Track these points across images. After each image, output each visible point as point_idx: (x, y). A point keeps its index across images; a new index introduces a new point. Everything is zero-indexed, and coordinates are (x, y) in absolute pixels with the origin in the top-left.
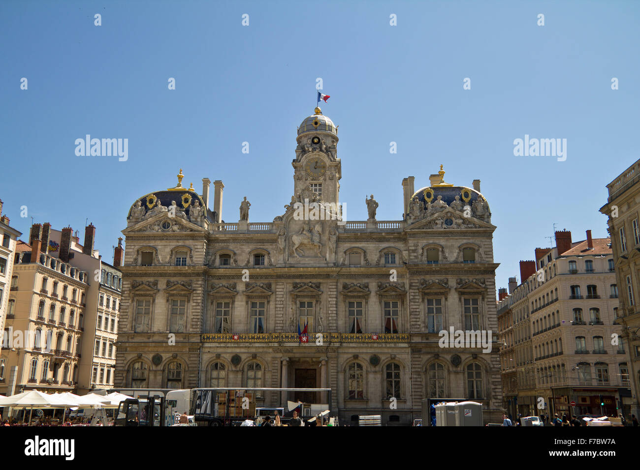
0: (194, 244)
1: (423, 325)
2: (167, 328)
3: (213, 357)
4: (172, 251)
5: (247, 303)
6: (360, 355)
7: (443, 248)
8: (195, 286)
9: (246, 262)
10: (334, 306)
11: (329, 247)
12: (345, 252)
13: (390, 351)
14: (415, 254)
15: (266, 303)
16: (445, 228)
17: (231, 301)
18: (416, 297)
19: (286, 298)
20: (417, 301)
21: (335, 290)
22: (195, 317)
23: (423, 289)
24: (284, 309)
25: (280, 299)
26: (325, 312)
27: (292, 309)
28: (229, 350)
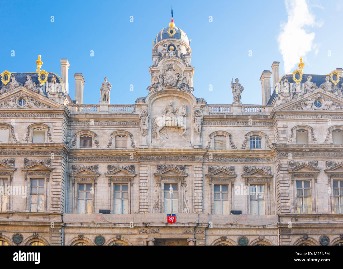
0: (52, 121)
1: (293, 207)
2: (26, 207)
3: (76, 237)
4: (28, 128)
5: (110, 184)
6: (228, 237)
7: (312, 129)
8: (54, 164)
9: (108, 144)
10: (200, 188)
11: (194, 129)
12: (210, 135)
13: (258, 232)
14: (285, 136)
15: (129, 185)
16: (315, 109)
17: (93, 183)
18: (286, 179)
19: (150, 180)
20: (287, 182)
21: (201, 172)
22: (55, 196)
23: (293, 170)
24: (149, 191)
25: (144, 181)
26: (190, 194)
27: (156, 191)
28: (93, 231)
